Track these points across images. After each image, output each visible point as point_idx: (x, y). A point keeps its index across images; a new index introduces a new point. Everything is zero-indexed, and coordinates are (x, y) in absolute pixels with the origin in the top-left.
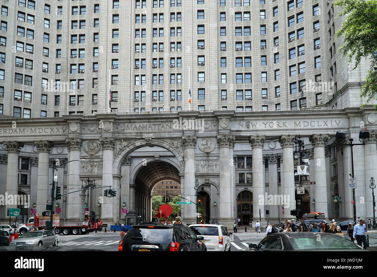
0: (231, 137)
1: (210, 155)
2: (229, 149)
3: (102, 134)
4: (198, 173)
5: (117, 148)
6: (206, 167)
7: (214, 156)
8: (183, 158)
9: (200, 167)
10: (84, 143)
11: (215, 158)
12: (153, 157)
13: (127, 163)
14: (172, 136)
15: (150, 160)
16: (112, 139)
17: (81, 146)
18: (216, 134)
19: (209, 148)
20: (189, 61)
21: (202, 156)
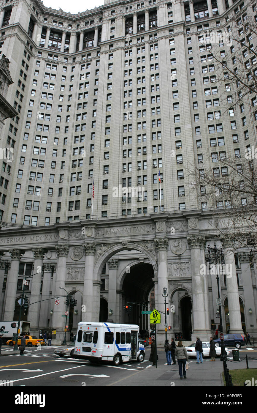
0: (200, 238)
1: (182, 257)
2: (199, 250)
3: (85, 240)
4: (171, 277)
5: (98, 253)
6: (178, 271)
7: (186, 258)
8: (157, 261)
9: (173, 271)
10: (71, 250)
11: (187, 260)
12: (138, 259)
13: (114, 267)
14: (145, 238)
15: (135, 263)
16: (93, 244)
17: (68, 252)
18: (186, 235)
19: (181, 250)
20: (169, 160)
21: (174, 259)
